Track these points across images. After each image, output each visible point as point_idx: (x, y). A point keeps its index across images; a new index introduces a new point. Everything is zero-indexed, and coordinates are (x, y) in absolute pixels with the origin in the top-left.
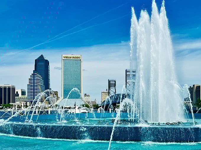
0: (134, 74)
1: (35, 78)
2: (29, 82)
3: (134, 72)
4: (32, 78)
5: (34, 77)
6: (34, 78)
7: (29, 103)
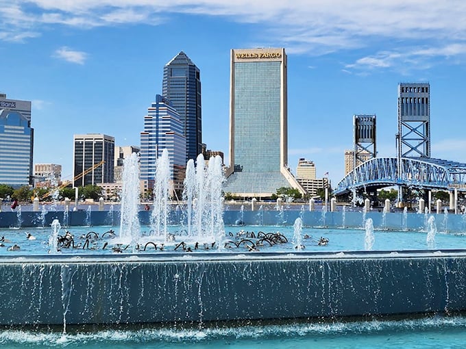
0: (424, 95)
1: (161, 115)
2: (146, 128)
3: (423, 91)
4: (154, 116)
5: (157, 112)
6: (157, 116)
7: (146, 182)
